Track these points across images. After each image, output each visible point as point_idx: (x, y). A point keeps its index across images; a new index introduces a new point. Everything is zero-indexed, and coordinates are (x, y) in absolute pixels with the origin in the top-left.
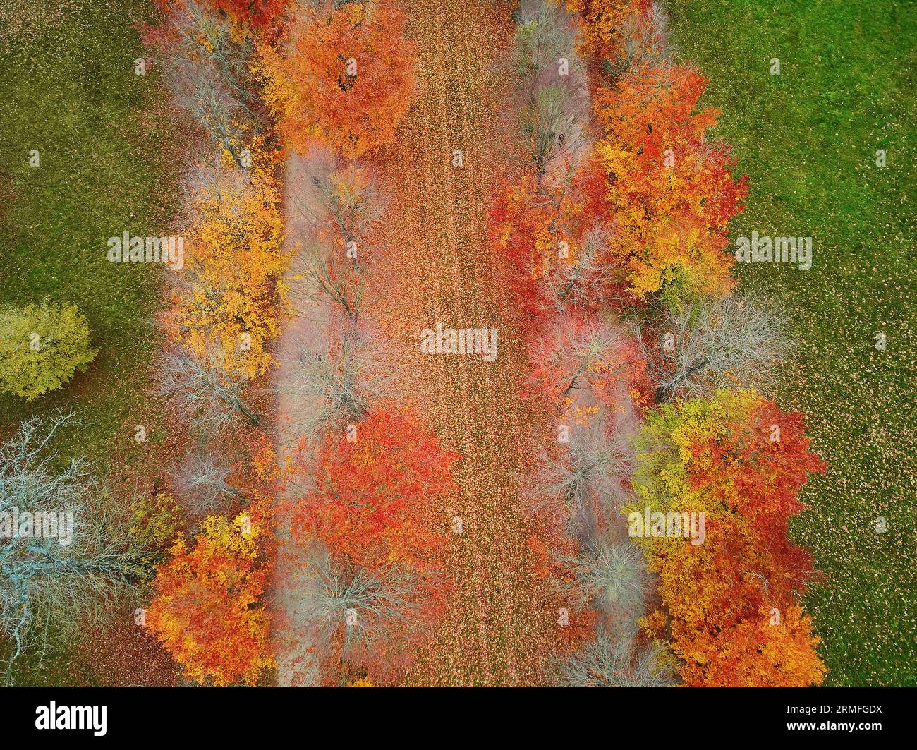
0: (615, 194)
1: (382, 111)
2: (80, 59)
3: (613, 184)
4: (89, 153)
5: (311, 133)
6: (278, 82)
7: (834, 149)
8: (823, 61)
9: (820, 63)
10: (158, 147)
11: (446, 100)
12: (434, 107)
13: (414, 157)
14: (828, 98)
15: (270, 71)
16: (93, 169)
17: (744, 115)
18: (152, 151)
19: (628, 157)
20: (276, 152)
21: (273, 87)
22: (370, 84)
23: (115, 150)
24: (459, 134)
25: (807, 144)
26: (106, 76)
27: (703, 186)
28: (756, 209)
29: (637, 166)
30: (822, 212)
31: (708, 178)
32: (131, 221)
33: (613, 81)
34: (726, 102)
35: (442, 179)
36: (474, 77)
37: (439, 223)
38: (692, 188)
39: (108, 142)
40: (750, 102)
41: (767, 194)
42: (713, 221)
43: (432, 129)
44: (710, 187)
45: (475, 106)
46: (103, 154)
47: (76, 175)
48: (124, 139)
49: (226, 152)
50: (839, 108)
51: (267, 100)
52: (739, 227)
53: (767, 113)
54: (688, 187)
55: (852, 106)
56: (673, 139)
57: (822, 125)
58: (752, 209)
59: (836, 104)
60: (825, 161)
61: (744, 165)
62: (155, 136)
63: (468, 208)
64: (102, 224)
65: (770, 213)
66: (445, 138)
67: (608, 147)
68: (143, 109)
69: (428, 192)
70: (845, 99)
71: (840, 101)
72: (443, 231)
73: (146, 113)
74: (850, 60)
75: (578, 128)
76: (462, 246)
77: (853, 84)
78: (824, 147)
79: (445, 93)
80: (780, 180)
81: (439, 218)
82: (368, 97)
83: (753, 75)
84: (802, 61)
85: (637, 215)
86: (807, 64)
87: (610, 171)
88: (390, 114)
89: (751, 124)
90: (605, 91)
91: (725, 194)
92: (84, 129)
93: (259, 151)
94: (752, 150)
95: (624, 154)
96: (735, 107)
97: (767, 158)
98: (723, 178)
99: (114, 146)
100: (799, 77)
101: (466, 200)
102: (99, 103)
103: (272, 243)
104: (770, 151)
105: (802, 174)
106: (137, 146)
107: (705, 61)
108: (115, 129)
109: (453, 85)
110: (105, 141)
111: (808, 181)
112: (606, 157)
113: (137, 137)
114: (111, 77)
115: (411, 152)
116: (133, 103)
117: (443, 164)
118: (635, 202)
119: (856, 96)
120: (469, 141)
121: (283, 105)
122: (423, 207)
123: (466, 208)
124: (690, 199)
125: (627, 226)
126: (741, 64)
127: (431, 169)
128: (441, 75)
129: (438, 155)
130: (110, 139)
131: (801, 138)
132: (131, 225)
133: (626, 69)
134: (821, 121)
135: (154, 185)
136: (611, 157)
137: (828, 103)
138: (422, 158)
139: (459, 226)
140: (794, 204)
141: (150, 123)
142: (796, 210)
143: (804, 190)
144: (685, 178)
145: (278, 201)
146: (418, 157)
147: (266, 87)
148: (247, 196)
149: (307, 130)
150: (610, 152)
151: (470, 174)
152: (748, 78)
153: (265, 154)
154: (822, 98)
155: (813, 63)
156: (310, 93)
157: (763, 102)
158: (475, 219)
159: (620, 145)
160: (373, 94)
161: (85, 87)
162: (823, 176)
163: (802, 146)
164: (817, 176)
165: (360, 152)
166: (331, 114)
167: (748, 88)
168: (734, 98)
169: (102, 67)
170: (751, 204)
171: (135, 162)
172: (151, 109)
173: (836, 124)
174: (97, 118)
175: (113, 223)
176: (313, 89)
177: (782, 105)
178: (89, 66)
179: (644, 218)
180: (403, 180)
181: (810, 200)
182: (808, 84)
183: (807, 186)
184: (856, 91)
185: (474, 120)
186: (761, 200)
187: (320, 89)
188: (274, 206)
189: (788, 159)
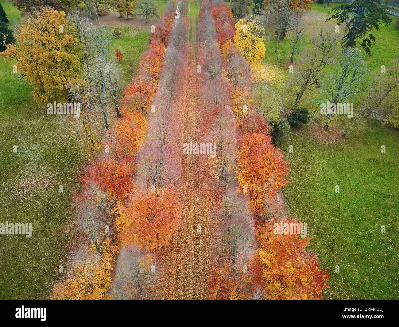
0: (267, 274)
1: (164, 231)
2: (48, 204)
3: (265, 270)
4: (36, 242)
5: (133, 239)
6: (122, 217)
7: (367, 258)
8: (352, 219)
9: (351, 220)
10: (67, 241)
11: (193, 228)
12: (188, 230)
13: (177, 252)
14: (359, 235)
15: (120, 212)
16: (36, 249)
17: (323, 240)
18: (63, 243)
19: (272, 257)
20: (116, 246)
21: (119, 218)
22: (160, 219)
23: (48, 241)
24: (198, 243)
25: (354, 255)
26: (56, 211)
27: (306, 272)
28: (337, 285)
29: (275, 261)
30: (368, 289)
31: (308, 269)
32: (43, 275)
33: (264, 223)
34: (314, 234)
35: (189, 263)
36: (206, 219)
37: (185, 284)
38: (301, 273)
39: (46, 238)
40: (325, 235)
41: (340, 278)
42: (314, 291)
43: (186, 239)
44: (310, 273)
45: (205, 231)
46: (42, 243)
47: (27, 252)
48: (53, 237)
49: (94, 245)
50: (364, 239)
51: (116, 224)
52: (330, 294)
53: (333, 240)
54: (299, 273)
55: (370, 239)
56: (290, 249)
57: (359, 246)
58: (334, 285)
59: (363, 237)
60: (364, 263)
61: (327, 263)
62: (67, 236)
63: (200, 277)
64: (30, 275)
65: (344, 288)
66: (192, 244)
67: (262, 252)
68: (66, 224)
69: (182, 268)
70: (366, 236)
71: (364, 236)
72: (187, 288)
73: (66, 226)
74: (364, 220)
75: (249, 242)
76: (196, 297)
77: (367, 230)
78: (362, 256)
79: (193, 224)
80: (345, 271)
81: (186, 282)
82: (158, 224)
83: (324, 224)
84: (343, 219)
85: (278, 285)
86: (346, 220)
87: (263, 263)
88: (167, 232)
89: (327, 244)
90: (260, 227)
91: (317, 277)
92: (39, 231)
93: (108, 245)
94: (329, 256)
95: (270, 255)
96: (319, 236)
97: (336, 260)
98: (315, 269)
99: (48, 239)
100: (344, 225)
101: (199, 273)
102: (48, 221)
103: (104, 290)
104: (337, 257)
105: (354, 269)
106: (58, 240)
107: (303, 217)
108: (51, 232)
109: (197, 222)
110: (45, 237)
111: (359, 272)
112: (261, 256)
113: (59, 236)
114: (57, 212)
115: (176, 249)
116: (62, 222)
117: (190, 255)
118: (275, 279)
119: (371, 235)
120: (202, 246)
121: (123, 226)
122: (179, 275)
123: (199, 277)
124: (301, 279)
125: (274, 291)
126: (318, 218)
127: (184, 257)
128: (192, 217)
129: (188, 251)
130: (48, 236)
131: (350, 252)
132: (42, 277)
133: (268, 218)
134: (358, 245)
135: (59, 258)
136: (264, 257)
137: (359, 237)
138: (181, 252)
139: (195, 286)
140: (354, 284)
141: (67, 230)
142: (356, 287)
143: (357, 277)
144: (297, 268)
145: (112, 269)
146: (179, 252)
147: (117, 219)
148: (97, 265)
149: (131, 237)
150: (263, 254)
151: (202, 261)
152: (322, 225)
153: (111, 247)
154: (356, 235)
155: (348, 220)
156: (134, 222)
157: (330, 235)
158: (203, 283)
159: (268, 251)
160: (161, 224)
161: (45, 215)
162: (365, 270)
163: (352, 256)
164: (362, 271)
165: (153, 248)
166: (142, 231)
167: (322, 229)
168: (317, 232)
169: (55, 207)
170: (334, 282)
171: (55, 247)
172: (69, 225)
173: (365, 246)
174: (46, 227)
175: (35, 275)
176: (136, 220)
177: (339, 237)
178: (50, 206)
179: (281, 287)
180: (171, 262)
181: (362, 282)
182: (348, 228)
183: (359, 275)
184: (370, 233)
185: (205, 237)
186: (338, 281)
187: (139, 221)
188: (109, 271)
189: (347, 261)
